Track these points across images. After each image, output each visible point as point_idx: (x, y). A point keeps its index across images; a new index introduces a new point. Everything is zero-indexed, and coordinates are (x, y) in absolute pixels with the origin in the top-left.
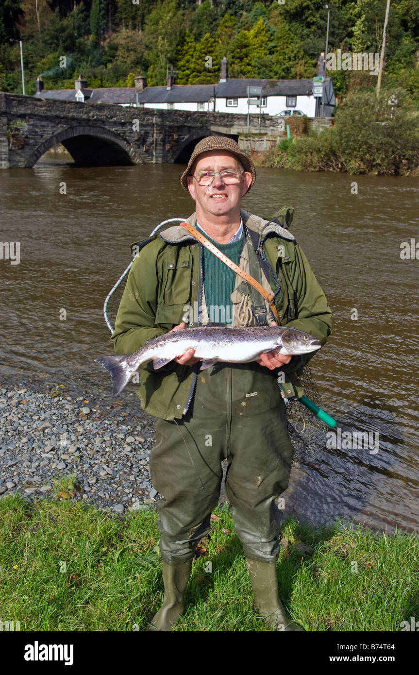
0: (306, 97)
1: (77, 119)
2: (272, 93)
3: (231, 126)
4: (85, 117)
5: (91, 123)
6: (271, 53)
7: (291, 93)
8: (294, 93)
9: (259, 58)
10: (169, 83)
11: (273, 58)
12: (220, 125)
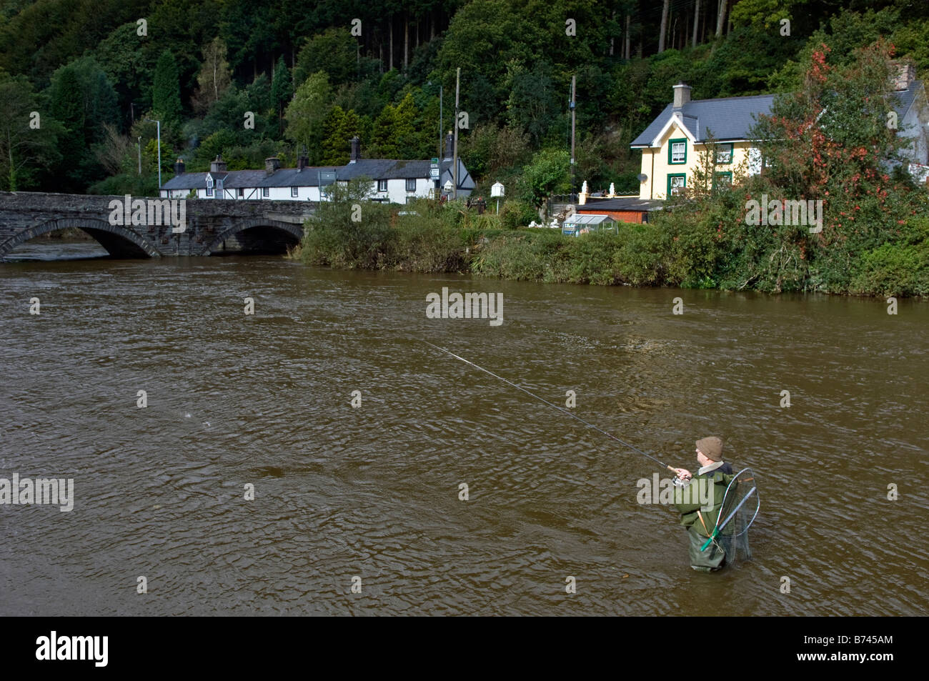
0: (425, 180)
1: (61, 212)
2: (395, 175)
3: (300, 214)
4: (73, 209)
5: (81, 215)
6: (418, 130)
7: (411, 176)
8: (413, 176)
9: (403, 136)
10: (299, 165)
11: (418, 135)
12: (283, 214)
